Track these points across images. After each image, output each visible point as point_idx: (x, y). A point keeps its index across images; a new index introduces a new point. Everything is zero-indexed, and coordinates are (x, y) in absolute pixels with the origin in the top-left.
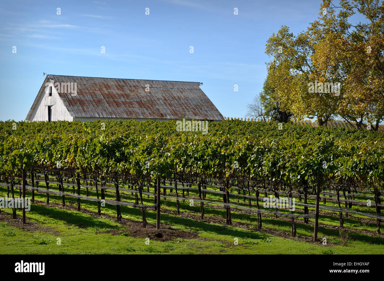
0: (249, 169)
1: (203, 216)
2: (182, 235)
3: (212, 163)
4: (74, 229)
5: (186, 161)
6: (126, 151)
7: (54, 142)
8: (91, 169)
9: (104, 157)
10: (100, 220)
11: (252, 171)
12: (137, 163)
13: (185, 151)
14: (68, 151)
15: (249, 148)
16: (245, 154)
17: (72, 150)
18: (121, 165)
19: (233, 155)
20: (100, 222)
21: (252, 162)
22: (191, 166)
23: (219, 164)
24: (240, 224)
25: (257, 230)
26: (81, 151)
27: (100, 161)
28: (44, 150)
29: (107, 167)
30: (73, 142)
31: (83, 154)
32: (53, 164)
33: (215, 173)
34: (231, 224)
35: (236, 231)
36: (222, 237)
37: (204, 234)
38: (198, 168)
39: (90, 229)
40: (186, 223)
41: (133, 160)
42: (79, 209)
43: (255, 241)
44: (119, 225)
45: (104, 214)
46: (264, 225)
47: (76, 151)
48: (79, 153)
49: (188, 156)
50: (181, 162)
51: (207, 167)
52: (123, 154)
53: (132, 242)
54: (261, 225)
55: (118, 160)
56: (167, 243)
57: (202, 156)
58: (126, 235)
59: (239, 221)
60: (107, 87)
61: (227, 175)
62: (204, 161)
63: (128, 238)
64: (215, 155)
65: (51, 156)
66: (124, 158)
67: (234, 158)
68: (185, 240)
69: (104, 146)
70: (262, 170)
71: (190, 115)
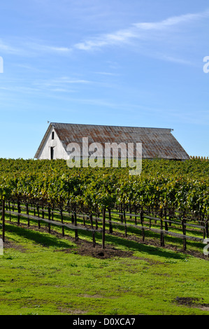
0: (177, 202)
1: (144, 239)
2: (120, 254)
3: (150, 197)
4: (39, 247)
5: (132, 195)
6: (82, 187)
7: (33, 179)
8: (57, 201)
9: (66, 191)
10: (62, 240)
11: (179, 205)
12: (89, 197)
13: (131, 187)
14: (42, 186)
15: (177, 186)
16: (174, 190)
17: (45, 185)
18: (77, 197)
19: (165, 191)
20: (61, 242)
21: (179, 197)
22: (135, 199)
23: (155, 198)
24: (172, 246)
25: (181, 251)
26: (51, 186)
27: (63, 194)
28: (26, 185)
29: (69, 199)
30: (45, 179)
31: (52, 189)
32: (32, 195)
33: (152, 205)
34: (164, 246)
35: (165, 252)
36: (151, 257)
37: (138, 254)
38: (140, 201)
39: (51, 248)
40: (128, 244)
41: (85, 194)
42: (50, 231)
43: (175, 260)
44: (75, 245)
45: (68, 236)
46: (189, 247)
47: (47, 186)
48: (49, 188)
49: (133, 191)
50: (128, 196)
51: (146, 200)
52: (79, 189)
53: (78, 259)
54: (186, 248)
55: (76, 194)
56: (104, 261)
57: (143, 191)
58: (75, 253)
59: (171, 243)
60: (97, 132)
61: (161, 207)
62: (144, 195)
63: (76, 256)
64: (152, 190)
65: (30, 189)
66: (80, 193)
67: (165, 193)
68: (121, 258)
69: (66, 183)
70: (186, 204)
71: (162, 155)
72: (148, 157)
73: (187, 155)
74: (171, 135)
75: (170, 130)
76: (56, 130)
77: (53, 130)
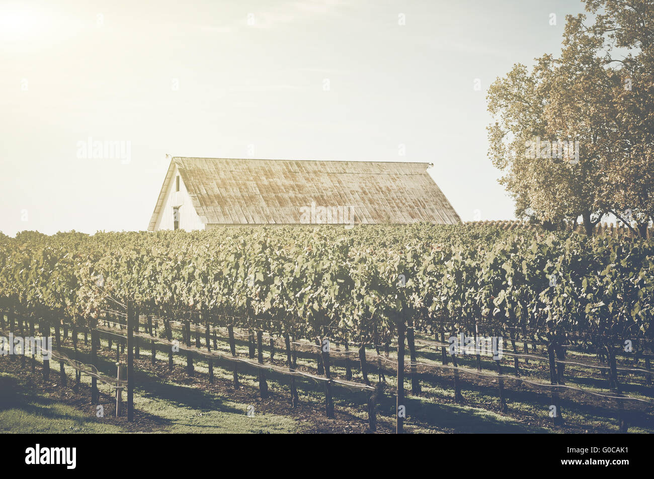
60: (269, 174)
71: (402, 217)
72: (372, 221)
73: (457, 216)
74: (426, 175)
75: (426, 165)
76: (182, 172)
77: (178, 173)
